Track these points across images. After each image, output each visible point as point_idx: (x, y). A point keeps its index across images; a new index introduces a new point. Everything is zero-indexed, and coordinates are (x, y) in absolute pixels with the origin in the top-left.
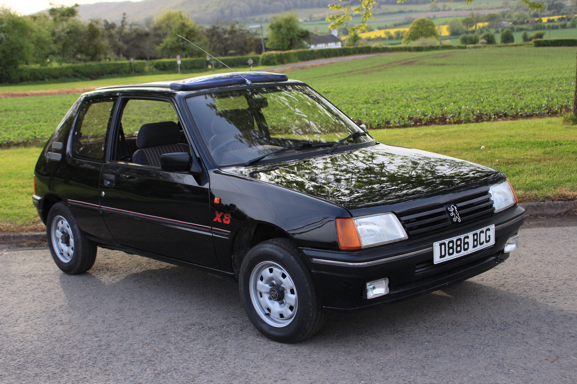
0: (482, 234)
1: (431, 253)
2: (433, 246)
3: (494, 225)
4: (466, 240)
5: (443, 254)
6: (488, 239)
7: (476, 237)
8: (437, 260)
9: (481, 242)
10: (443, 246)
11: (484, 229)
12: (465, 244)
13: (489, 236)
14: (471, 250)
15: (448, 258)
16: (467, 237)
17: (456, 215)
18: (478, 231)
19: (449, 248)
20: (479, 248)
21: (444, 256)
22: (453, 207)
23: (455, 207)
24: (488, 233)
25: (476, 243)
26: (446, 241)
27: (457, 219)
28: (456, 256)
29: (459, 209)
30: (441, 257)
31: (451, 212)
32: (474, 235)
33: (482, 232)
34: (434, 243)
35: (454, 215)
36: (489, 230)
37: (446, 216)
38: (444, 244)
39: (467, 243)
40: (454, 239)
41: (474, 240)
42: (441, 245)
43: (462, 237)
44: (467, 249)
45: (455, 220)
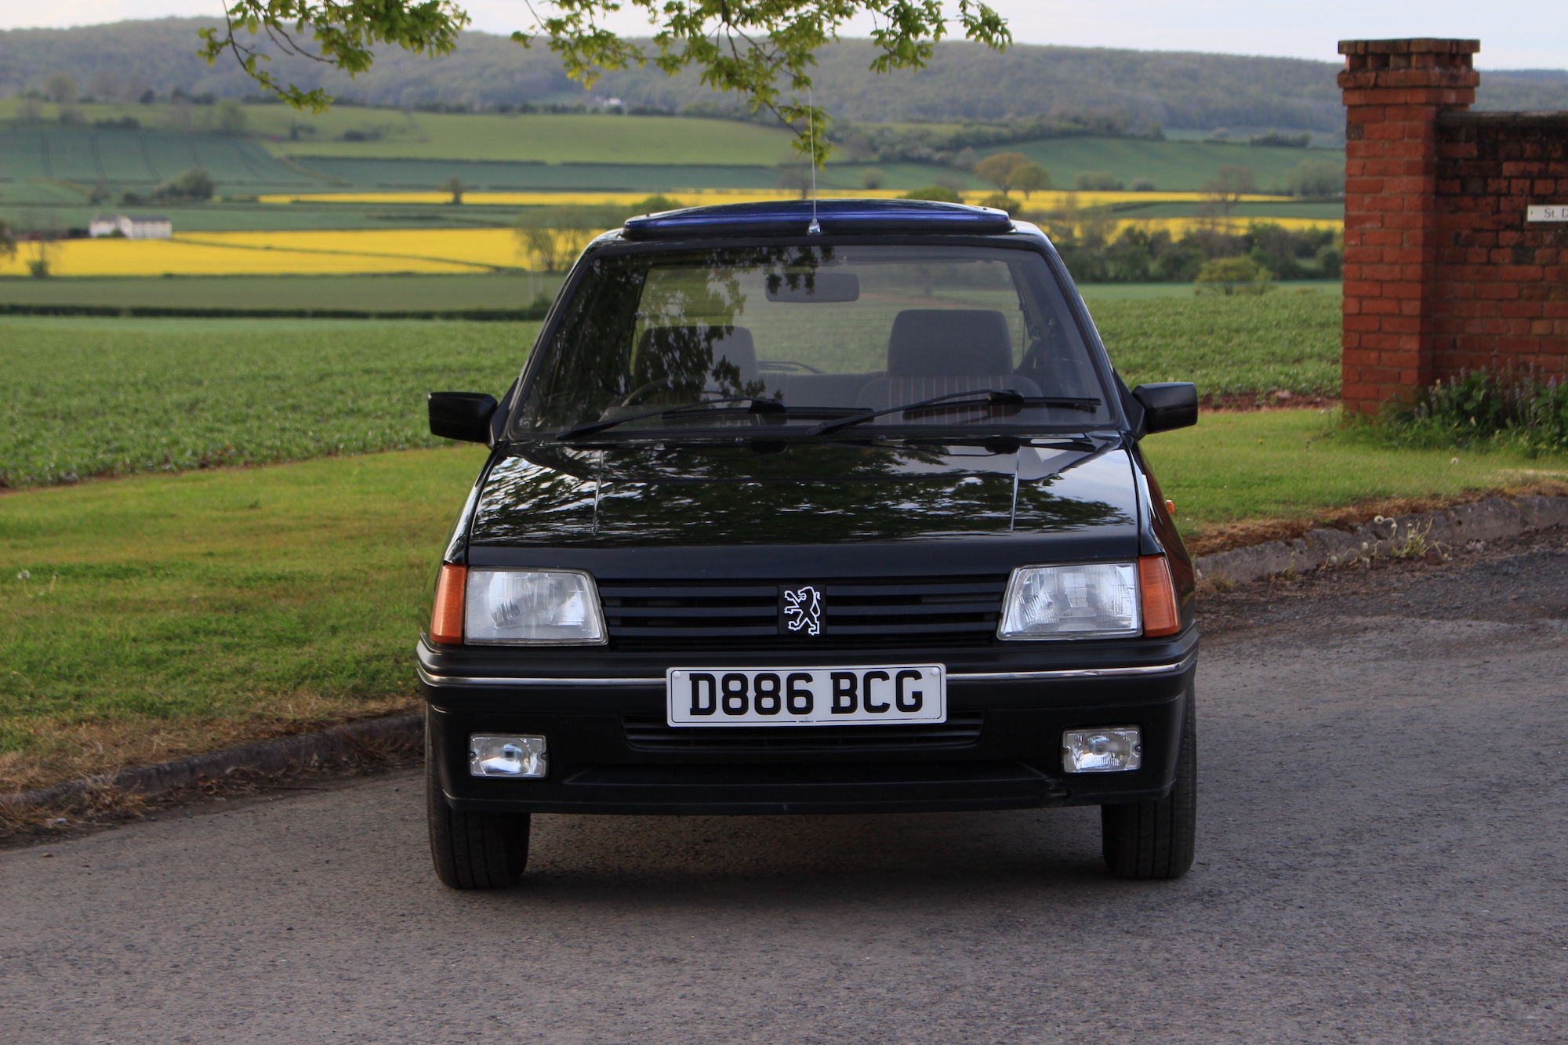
0: (875, 683)
1: (659, 696)
2: (664, 676)
3: (942, 666)
4: (799, 685)
5: (704, 703)
6: (909, 700)
7: (845, 684)
8: (679, 714)
9: (876, 701)
10: (704, 686)
11: (893, 670)
12: (792, 694)
13: (917, 696)
14: (822, 715)
15: (719, 719)
16: (808, 678)
17: (807, 614)
18: (860, 671)
19: (728, 694)
20: (860, 717)
21: (710, 710)
22: (808, 592)
23: (817, 595)
24: (910, 685)
25: (845, 701)
26: (719, 673)
27: (807, 625)
28: (752, 719)
29: (826, 601)
30: (696, 710)
31: (792, 604)
32: (836, 678)
33: (884, 676)
34: (669, 670)
35: (796, 614)
36: (917, 675)
37: (769, 611)
38: (711, 679)
39: (808, 695)
40: (751, 673)
41: (838, 693)
42: (695, 679)
43: (783, 673)
44: (808, 709)
45: (795, 626)
